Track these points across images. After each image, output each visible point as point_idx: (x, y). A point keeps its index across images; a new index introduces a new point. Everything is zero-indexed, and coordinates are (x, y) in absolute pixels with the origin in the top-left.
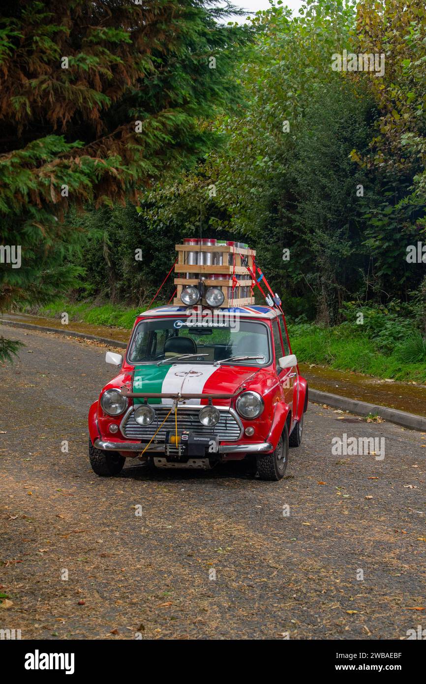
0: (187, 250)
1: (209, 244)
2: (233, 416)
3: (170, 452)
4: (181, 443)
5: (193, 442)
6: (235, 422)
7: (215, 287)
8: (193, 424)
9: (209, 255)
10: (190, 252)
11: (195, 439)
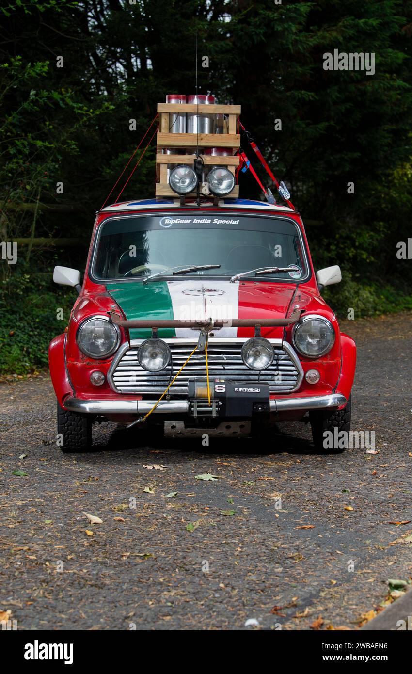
2: (288, 353)
3: (199, 412)
4: (215, 398)
5: (234, 395)
6: (291, 363)
7: (221, 166)
8: (227, 367)
11: (237, 390)
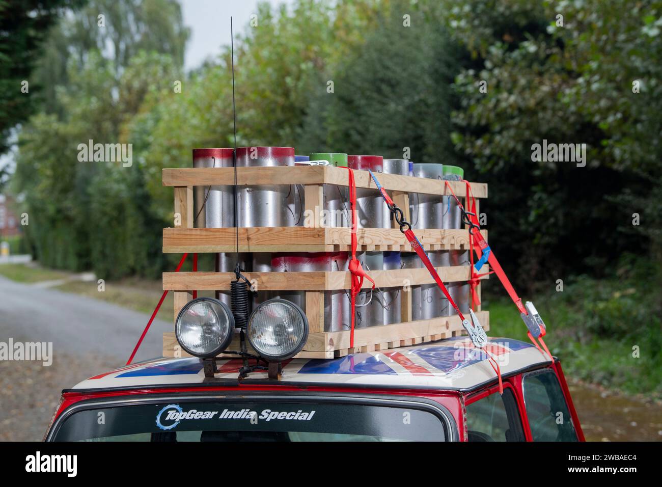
0: (199, 183)
1: (270, 162)
9: (270, 198)
10: (210, 188)
